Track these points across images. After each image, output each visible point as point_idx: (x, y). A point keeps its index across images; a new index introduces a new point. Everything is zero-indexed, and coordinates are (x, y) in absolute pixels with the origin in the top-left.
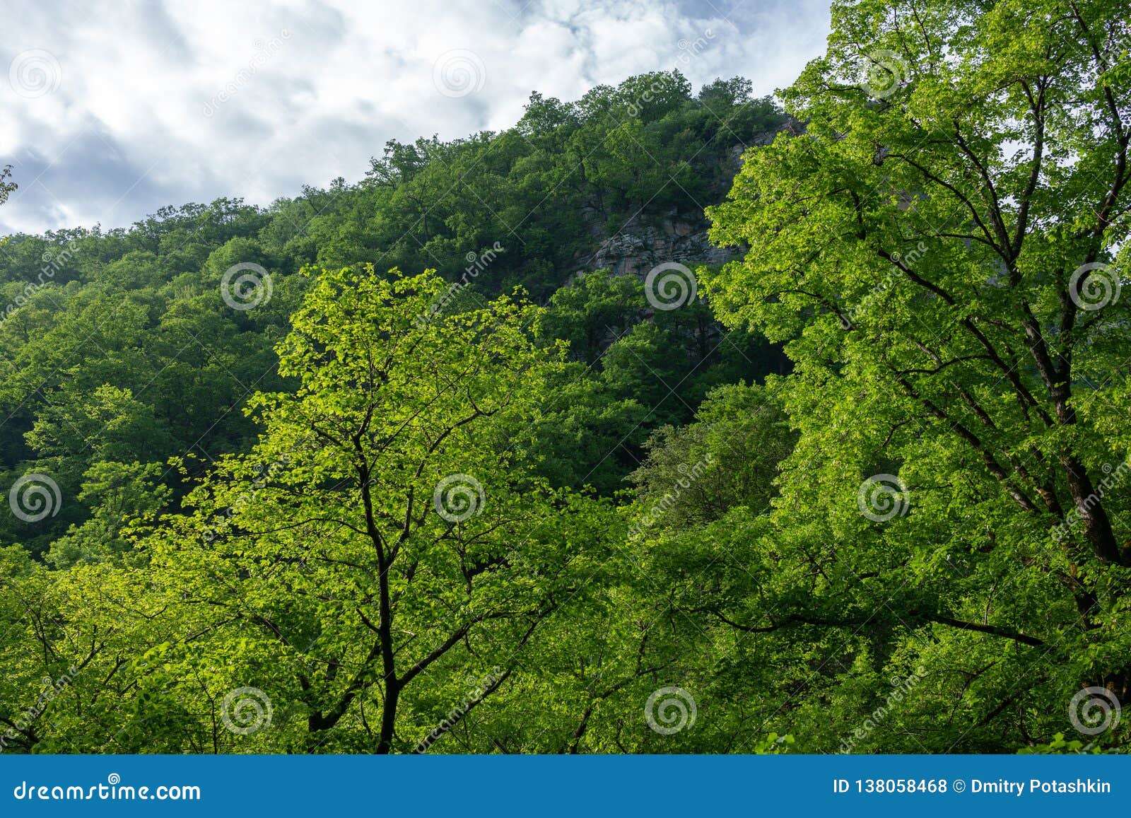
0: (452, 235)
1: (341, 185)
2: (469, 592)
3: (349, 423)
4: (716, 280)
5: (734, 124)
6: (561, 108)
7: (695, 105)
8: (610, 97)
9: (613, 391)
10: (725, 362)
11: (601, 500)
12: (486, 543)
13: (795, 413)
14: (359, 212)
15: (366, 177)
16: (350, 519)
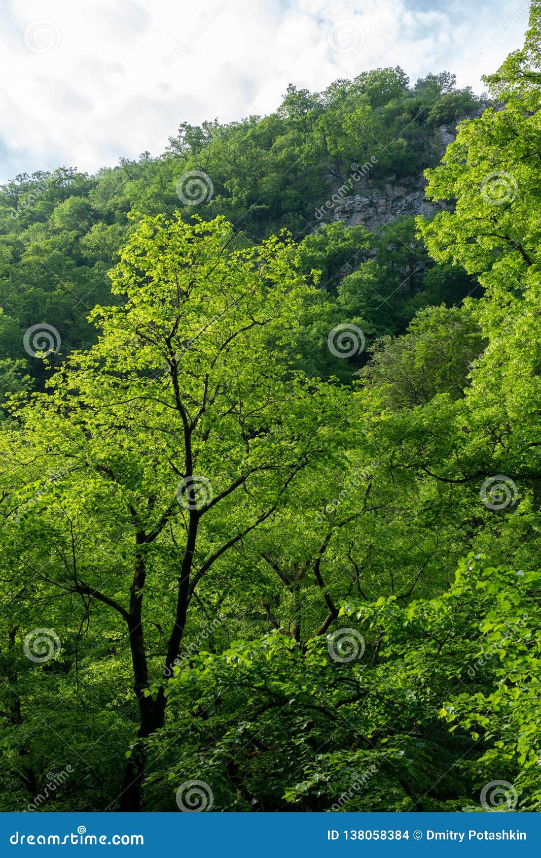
0: (229, 195)
1: (147, 157)
2: (247, 451)
3: (161, 330)
4: (431, 226)
5: (441, 109)
6: (310, 97)
7: (411, 95)
8: (347, 89)
9: (345, 311)
10: (427, 291)
11: (343, 387)
12: (258, 417)
13: (486, 326)
14: (161, 178)
15: (166, 151)
16: (163, 398)
